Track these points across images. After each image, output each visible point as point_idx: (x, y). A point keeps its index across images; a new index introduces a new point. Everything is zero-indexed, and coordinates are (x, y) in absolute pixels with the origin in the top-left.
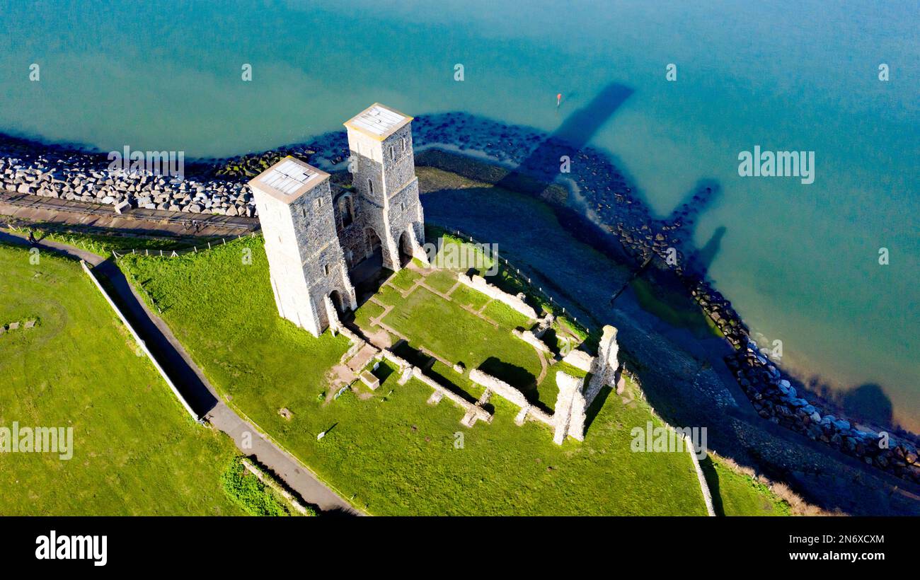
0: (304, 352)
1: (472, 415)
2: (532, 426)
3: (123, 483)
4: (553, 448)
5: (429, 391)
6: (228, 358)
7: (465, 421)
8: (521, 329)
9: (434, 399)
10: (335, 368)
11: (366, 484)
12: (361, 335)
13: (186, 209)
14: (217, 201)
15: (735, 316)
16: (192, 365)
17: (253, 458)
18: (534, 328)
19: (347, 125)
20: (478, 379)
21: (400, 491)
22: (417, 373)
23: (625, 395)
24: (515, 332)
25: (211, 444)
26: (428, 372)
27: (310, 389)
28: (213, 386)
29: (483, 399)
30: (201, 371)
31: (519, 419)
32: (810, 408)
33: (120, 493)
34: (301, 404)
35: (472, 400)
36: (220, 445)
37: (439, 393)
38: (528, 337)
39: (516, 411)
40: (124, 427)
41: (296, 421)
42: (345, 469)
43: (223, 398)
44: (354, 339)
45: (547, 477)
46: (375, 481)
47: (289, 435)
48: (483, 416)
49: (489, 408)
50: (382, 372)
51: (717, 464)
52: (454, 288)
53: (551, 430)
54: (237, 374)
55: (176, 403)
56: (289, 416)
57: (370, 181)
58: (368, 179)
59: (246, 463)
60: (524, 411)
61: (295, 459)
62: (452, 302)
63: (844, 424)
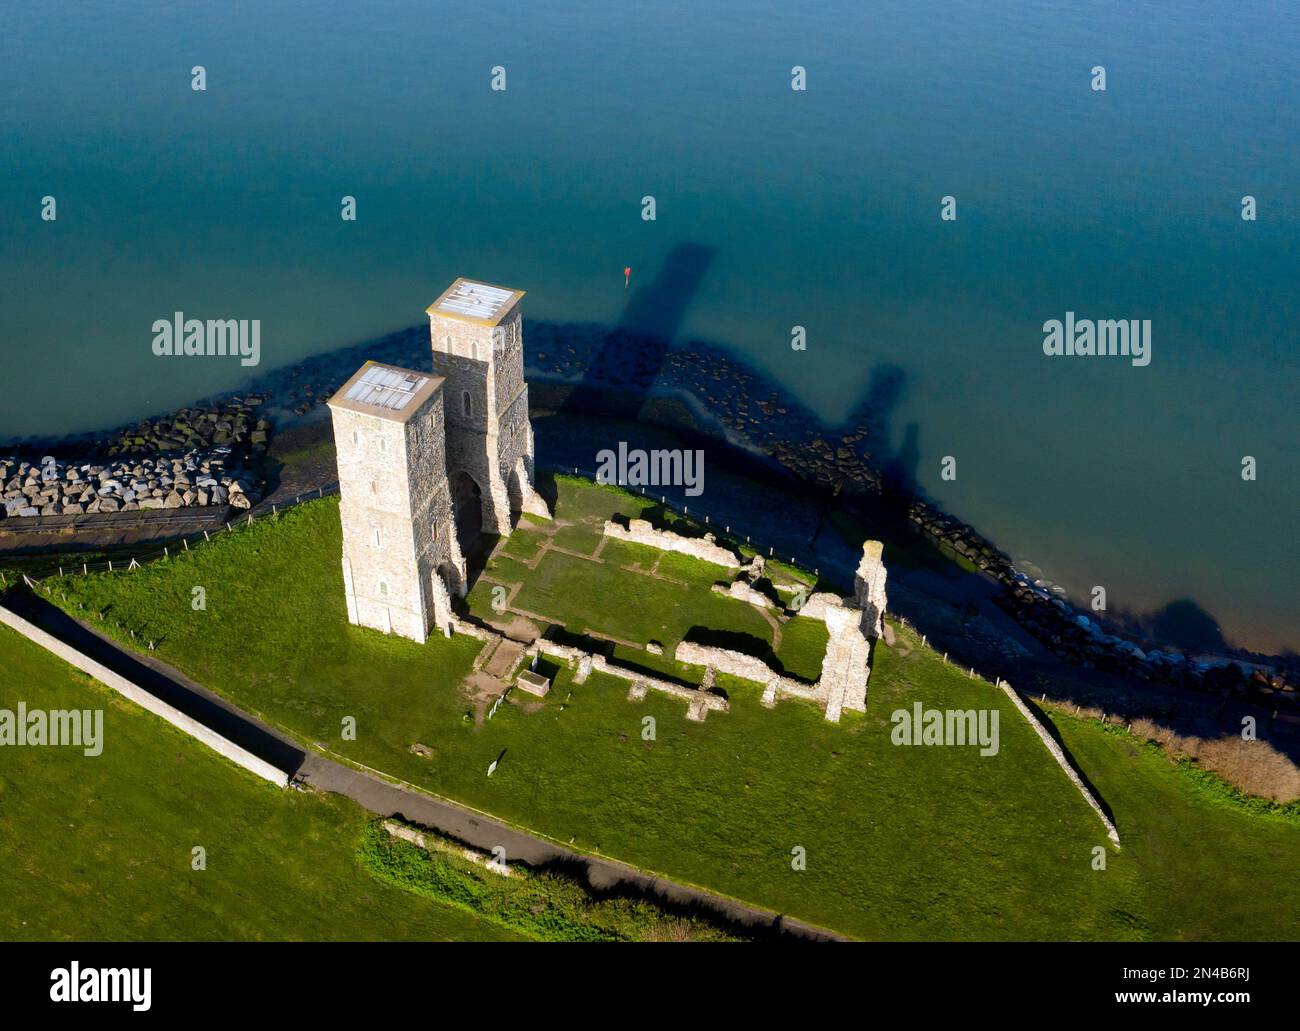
0: (410, 665)
1: (699, 706)
2: (787, 705)
3: (201, 892)
4: (829, 728)
5: (626, 685)
6: (294, 694)
7: (693, 714)
8: (725, 583)
10: (470, 678)
11: (585, 819)
12: (490, 629)
13: (94, 508)
14: (142, 488)
15: (986, 544)
16: (239, 713)
17: (398, 817)
18: (744, 577)
19: (430, 313)
20: (689, 654)
21: (638, 820)
22: (599, 663)
23: (899, 645)
24: (716, 589)
25: (321, 812)
26: (615, 660)
27: (443, 711)
28: (290, 736)
29: (708, 682)
30: (258, 718)
31: (768, 697)
32: (1129, 646)
33: (205, 905)
34: (441, 733)
35: (693, 686)
36: (337, 812)
37: (640, 686)
38: (740, 591)
39: (760, 689)
41: (443, 757)
42: (546, 807)
43: (315, 748)
44: (480, 635)
45: (835, 764)
46: (595, 813)
47: (442, 777)
48: (716, 704)
49: (717, 691)
50: (546, 669)
51: (1050, 713)
52: (602, 545)
53: (820, 707)
54: (320, 712)
55: (236, 770)
56: (429, 753)
57: (467, 395)
58: (462, 393)
59: (391, 828)
60: (773, 687)
61: (463, 807)
62: (605, 564)
63: (1175, 656)
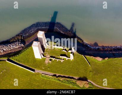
0: (41, 61)
1: (62, 61)
2: (68, 60)
4: (71, 61)
5: (57, 60)
6: (33, 65)
7: (62, 62)
8: (63, 50)
9: (58, 61)
10: (45, 61)
15: (82, 40)
17: (43, 74)
18: (64, 49)
20: (61, 57)
22: (54, 59)
25: (37, 74)
26: (56, 58)
27: (44, 65)
28: (33, 68)
29: (62, 59)
30: (31, 67)
31: (67, 59)
32: (91, 47)
35: (61, 59)
36: (38, 74)
37: (58, 60)
38: (64, 51)
39: (66, 59)
40: (26, 76)
42: (53, 71)
43: (35, 69)
44: (45, 58)
45: (72, 64)
46: (56, 71)
47: (45, 70)
48: (63, 60)
49: (63, 59)
50: (51, 60)
53: (70, 59)
54: (35, 66)
56: (44, 68)
59: (42, 74)
60: (67, 58)
61: (47, 72)
63: (95, 48)
